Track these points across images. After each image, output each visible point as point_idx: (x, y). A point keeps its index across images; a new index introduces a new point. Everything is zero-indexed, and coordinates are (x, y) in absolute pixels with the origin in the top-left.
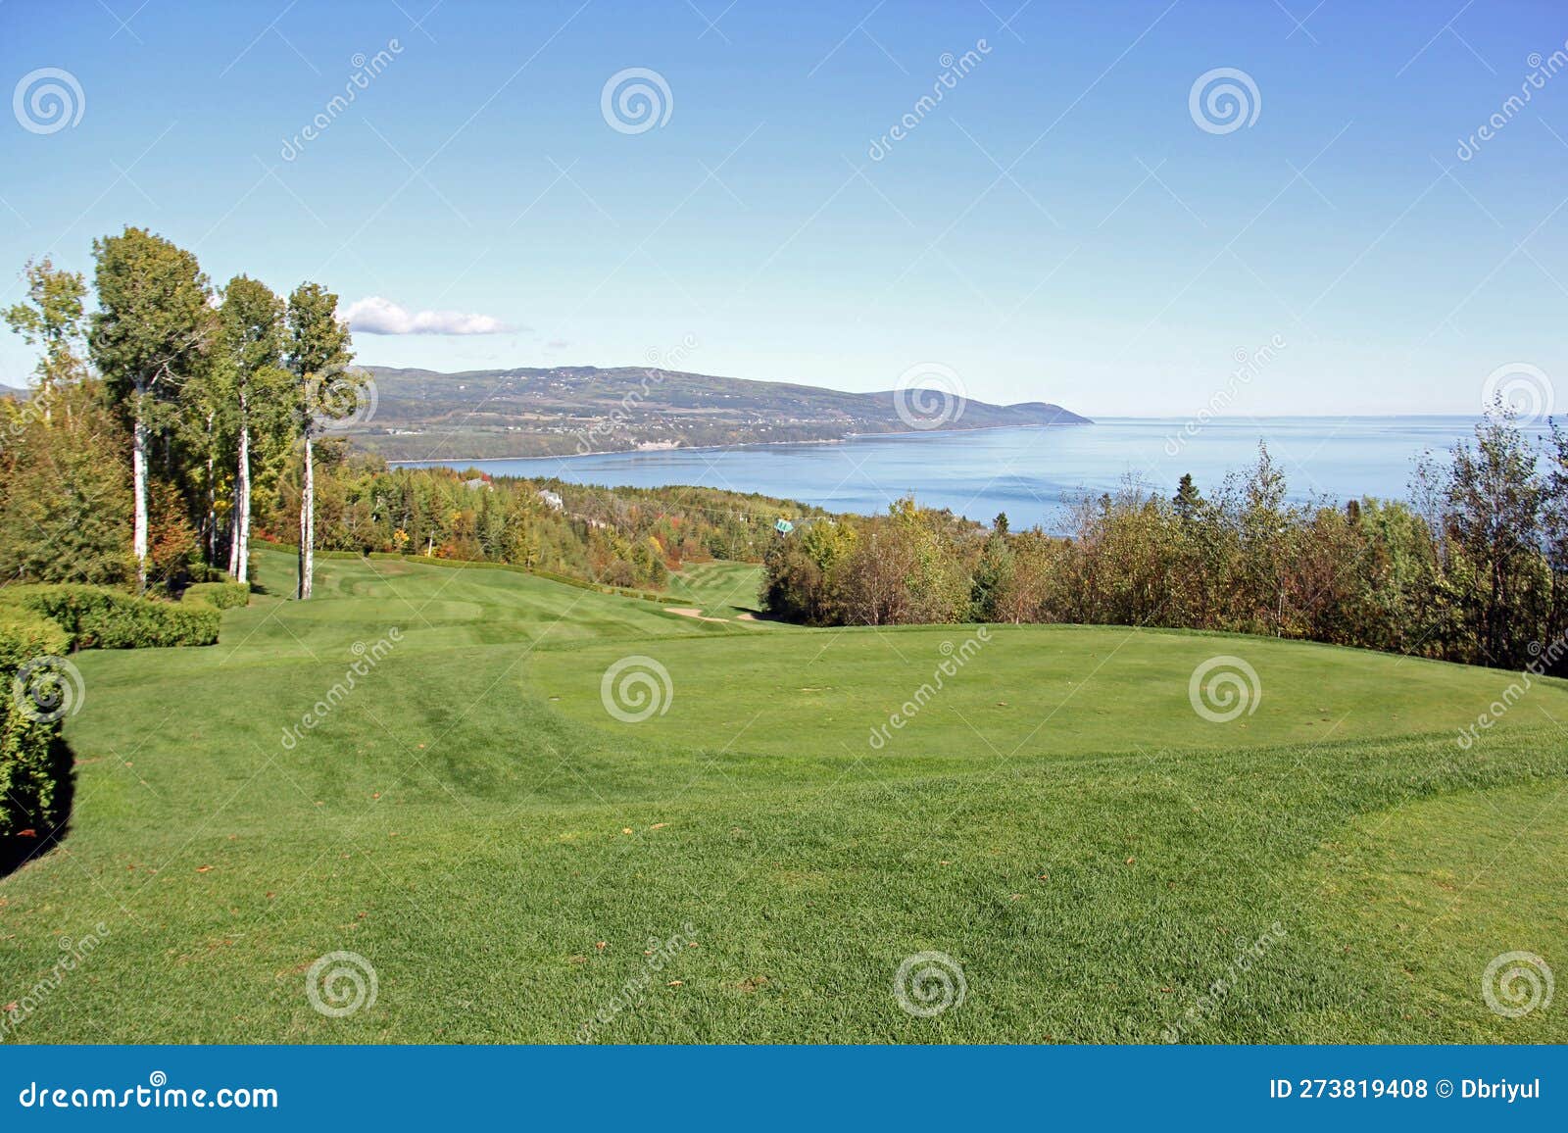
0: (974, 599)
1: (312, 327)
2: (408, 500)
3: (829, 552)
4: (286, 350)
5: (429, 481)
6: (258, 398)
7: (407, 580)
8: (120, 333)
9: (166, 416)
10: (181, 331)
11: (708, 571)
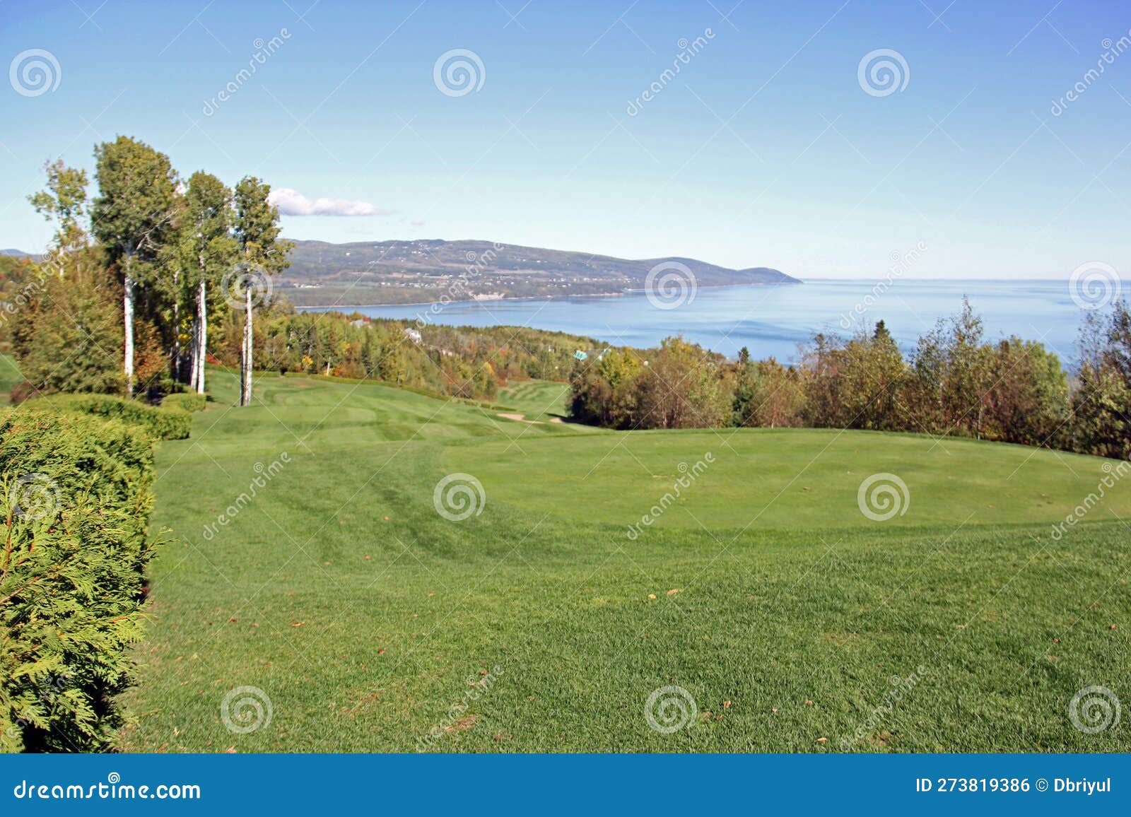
0: (735, 409)
1: (252, 208)
2: (313, 335)
3: (617, 375)
4: (233, 225)
5: (328, 321)
6: (213, 260)
7: (312, 392)
8: (114, 212)
9: (147, 273)
10: (158, 211)
11: (526, 387)
